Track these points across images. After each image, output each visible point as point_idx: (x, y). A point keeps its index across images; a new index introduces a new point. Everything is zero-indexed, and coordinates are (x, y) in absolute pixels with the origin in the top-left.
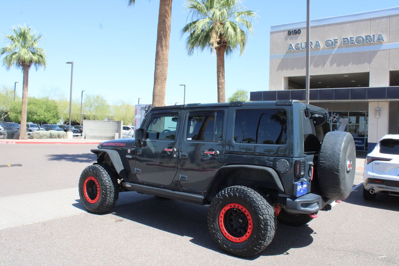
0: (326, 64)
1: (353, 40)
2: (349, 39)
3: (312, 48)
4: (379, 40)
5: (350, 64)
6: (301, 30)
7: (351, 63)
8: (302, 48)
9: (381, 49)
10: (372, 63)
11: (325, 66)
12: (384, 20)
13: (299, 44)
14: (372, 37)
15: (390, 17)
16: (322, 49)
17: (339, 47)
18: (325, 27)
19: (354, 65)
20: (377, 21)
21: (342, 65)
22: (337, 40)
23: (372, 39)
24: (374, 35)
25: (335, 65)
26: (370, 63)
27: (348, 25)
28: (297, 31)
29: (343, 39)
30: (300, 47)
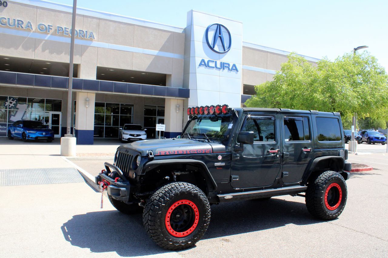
0: (37, 49)
1: (68, 31)
2: (64, 29)
3: (22, 27)
4: (91, 37)
5: (63, 54)
6: (7, 3)
7: (64, 52)
8: (10, 25)
9: (91, 45)
10: (83, 56)
11: (36, 51)
12: (95, 20)
13: (5, 19)
14: (85, 32)
15: (99, 19)
16: (33, 32)
17: (52, 34)
18: (38, 10)
19: (67, 55)
20: (89, 19)
21: (55, 53)
22: (52, 26)
23: (85, 34)
24: (86, 32)
25: (47, 51)
26: (81, 55)
27: (63, 14)
28: (2, 2)
29: (58, 27)
30: (6, 22)
